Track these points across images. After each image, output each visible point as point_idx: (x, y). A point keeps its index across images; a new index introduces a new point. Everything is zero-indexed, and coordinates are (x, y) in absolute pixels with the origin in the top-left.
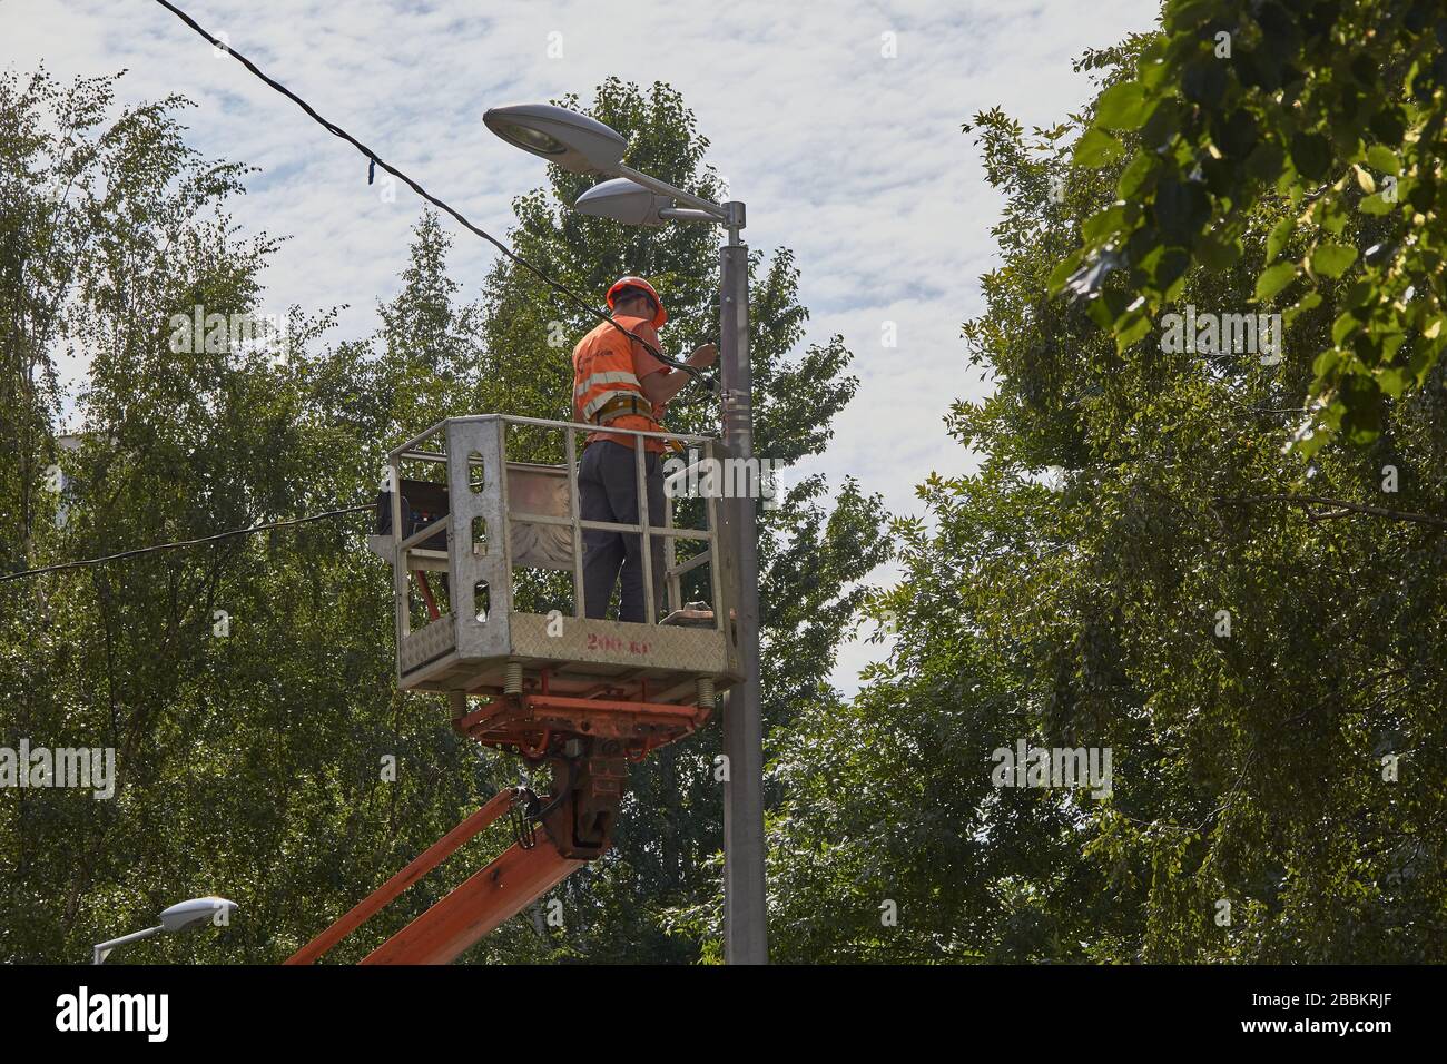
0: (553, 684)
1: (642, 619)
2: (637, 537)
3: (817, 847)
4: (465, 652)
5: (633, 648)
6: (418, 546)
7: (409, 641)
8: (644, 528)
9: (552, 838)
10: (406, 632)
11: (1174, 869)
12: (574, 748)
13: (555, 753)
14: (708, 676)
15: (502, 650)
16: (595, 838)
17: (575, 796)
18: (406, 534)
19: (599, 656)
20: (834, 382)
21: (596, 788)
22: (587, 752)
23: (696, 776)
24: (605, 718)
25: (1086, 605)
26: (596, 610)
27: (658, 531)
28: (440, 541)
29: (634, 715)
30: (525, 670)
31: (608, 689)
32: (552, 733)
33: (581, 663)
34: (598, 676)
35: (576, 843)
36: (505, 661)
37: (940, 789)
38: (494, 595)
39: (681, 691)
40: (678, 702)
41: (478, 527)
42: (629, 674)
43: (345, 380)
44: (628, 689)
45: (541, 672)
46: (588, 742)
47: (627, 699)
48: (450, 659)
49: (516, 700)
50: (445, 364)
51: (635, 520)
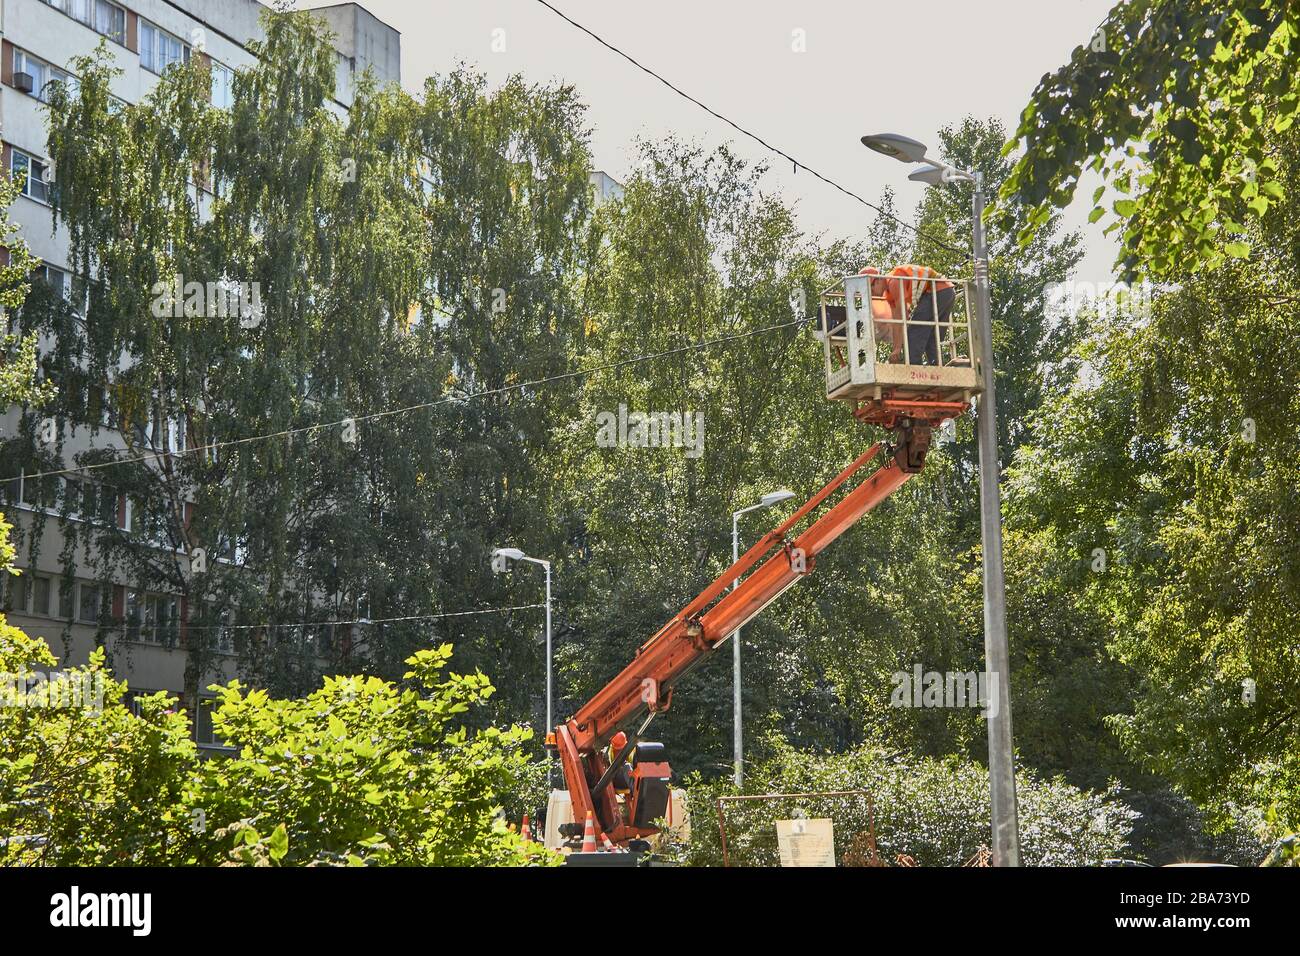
0: (897, 395)
1: (936, 364)
2: (934, 327)
3: (1052, 464)
4: (855, 382)
5: (932, 378)
6: (836, 335)
7: (832, 377)
8: (937, 324)
9: (898, 464)
10: (830, 374)
11: (1206, 469)
12: (907, 423)
13: (898, 424)
14: (968, 389)
15: (872, 381)
16: (918, 463)
17: (908, 444)
18: (829, 329)
19: (916, 382)
20: (1077, 249)
21: (917, 441)
22: (912, 425)
23: (1017, 431)
24: (920, 409)
25: (1153, 348)
26: (915, 360)
27: (943, 324)
28: (843, 333)
29: (933, 407)
30: (883, 389)
31: (922, 396)
32: (897, 417)
33: (908, 385)
34: (916, 391)
35: (909, 466)
36: (873, 385)
37: (1110, 435)
38: (867, 356)
39: (956, 396)
40: (956, 401)
41: (859, 325)
42: (931, 389)
43: (840, 256)
44: (932, 396)
45: (889, 390)
46: (913, 420)
47: (932, 400)
48: (848, 385)
49: (878, 402)
50: (896, 249)
51: (932, 319)
